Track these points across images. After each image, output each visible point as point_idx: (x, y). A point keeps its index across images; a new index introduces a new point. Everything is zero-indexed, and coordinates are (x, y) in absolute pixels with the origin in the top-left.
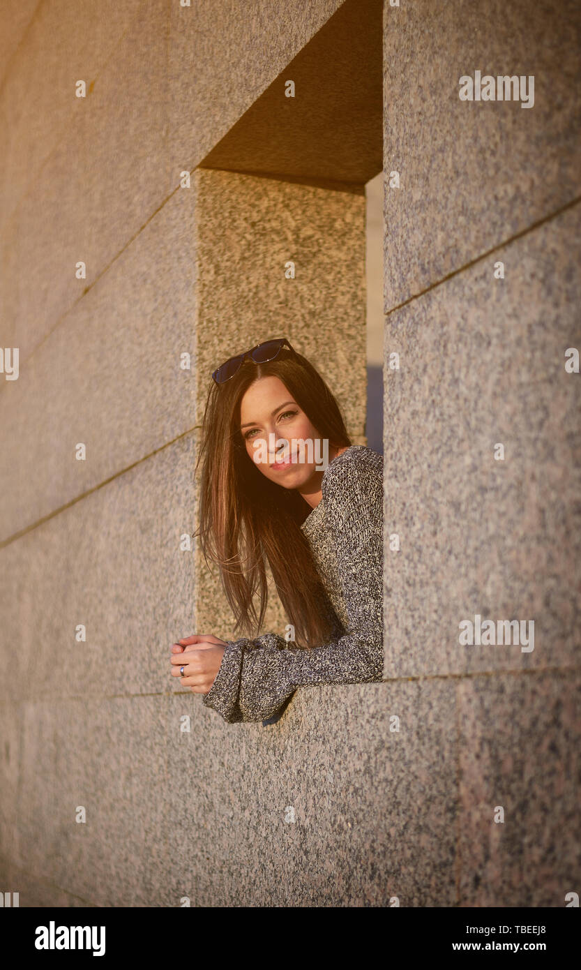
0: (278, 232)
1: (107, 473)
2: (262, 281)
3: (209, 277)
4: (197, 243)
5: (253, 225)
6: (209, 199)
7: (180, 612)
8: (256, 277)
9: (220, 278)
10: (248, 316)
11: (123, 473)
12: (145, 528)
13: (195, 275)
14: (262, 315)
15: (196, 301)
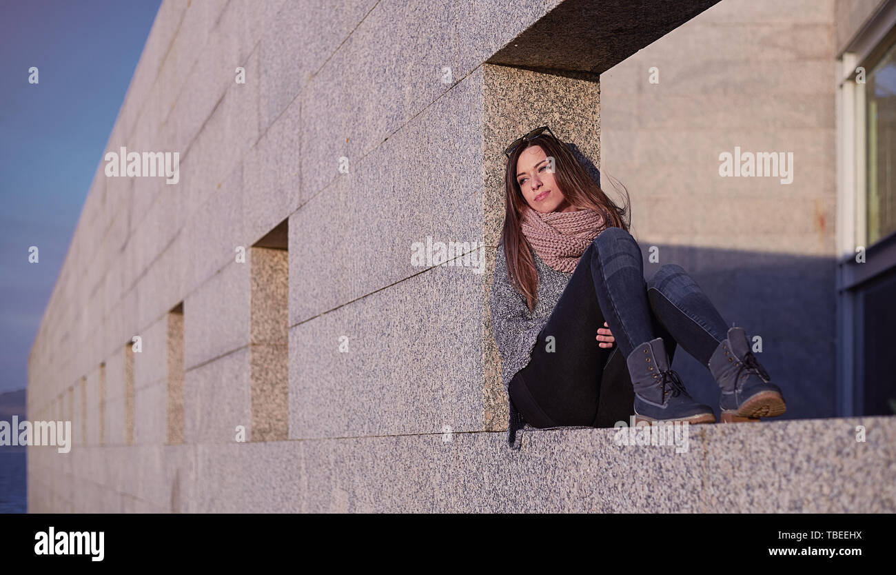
0: (281, 270)
1: (226, 351)
2: (275, 289)
3: (255, 288)
4: (250, 275)
5: (272, 267)
6: (255, 258)
7: (246, 412)
8: (273, 287)
9: (259, 288)
10: (270, 302)
11: (230, 353)
12: (237, 377)
13: (250, 287)
14: (275, 302)
15: (250, 297)
